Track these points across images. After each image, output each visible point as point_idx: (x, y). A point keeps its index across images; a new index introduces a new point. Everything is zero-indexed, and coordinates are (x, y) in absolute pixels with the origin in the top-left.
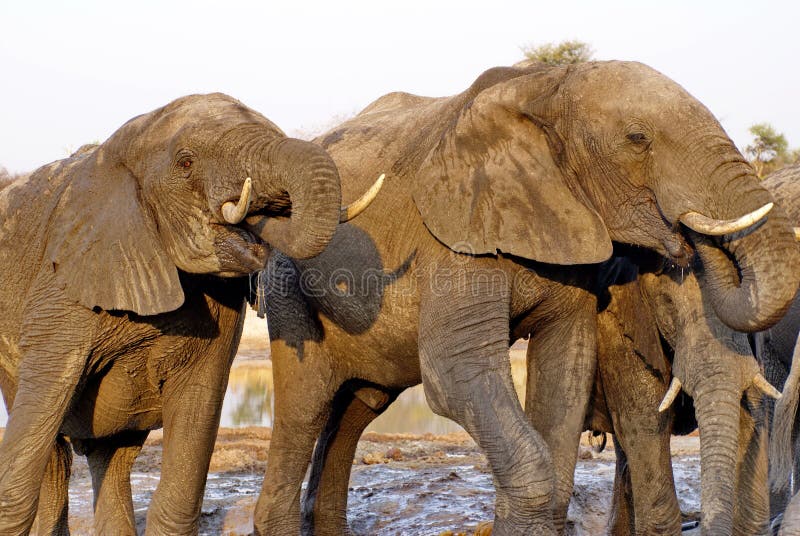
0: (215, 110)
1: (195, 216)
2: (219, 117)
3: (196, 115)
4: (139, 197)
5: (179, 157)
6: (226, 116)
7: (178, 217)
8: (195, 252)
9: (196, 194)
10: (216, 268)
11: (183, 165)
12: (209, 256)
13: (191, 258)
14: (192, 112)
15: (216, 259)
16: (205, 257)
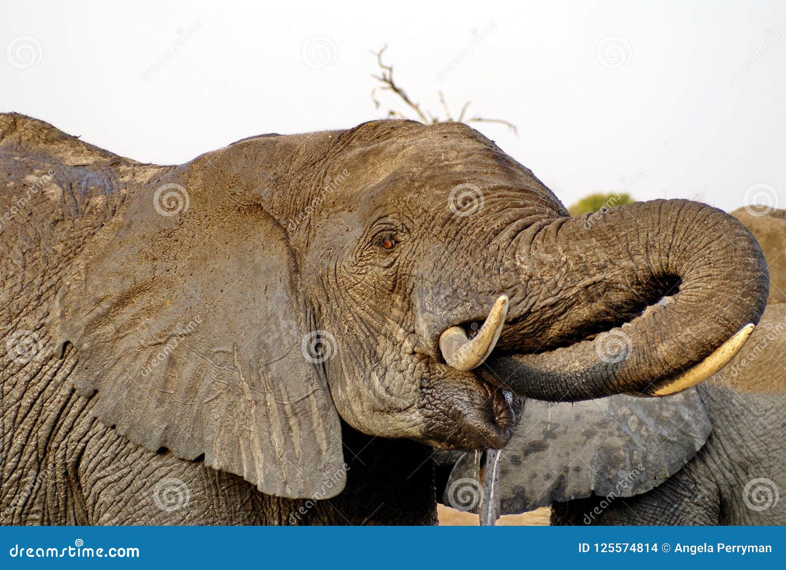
0: (454, 154)
1: (389, 336)
2: (458, 168)
3: (418, 158)
4: (293, 286)
5: (376, 228)
6: (473, 168)
7: (360, 333)
8: (382, 401)
9: (398, 299)
10: (415, 432)
11: (382, 243)
12: (406, 409)
13: (374, 410)
14: (411, 150)
15: (416, 416)
16: (400, 411)
